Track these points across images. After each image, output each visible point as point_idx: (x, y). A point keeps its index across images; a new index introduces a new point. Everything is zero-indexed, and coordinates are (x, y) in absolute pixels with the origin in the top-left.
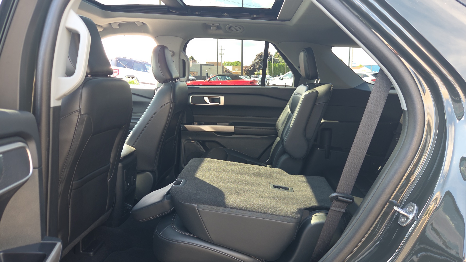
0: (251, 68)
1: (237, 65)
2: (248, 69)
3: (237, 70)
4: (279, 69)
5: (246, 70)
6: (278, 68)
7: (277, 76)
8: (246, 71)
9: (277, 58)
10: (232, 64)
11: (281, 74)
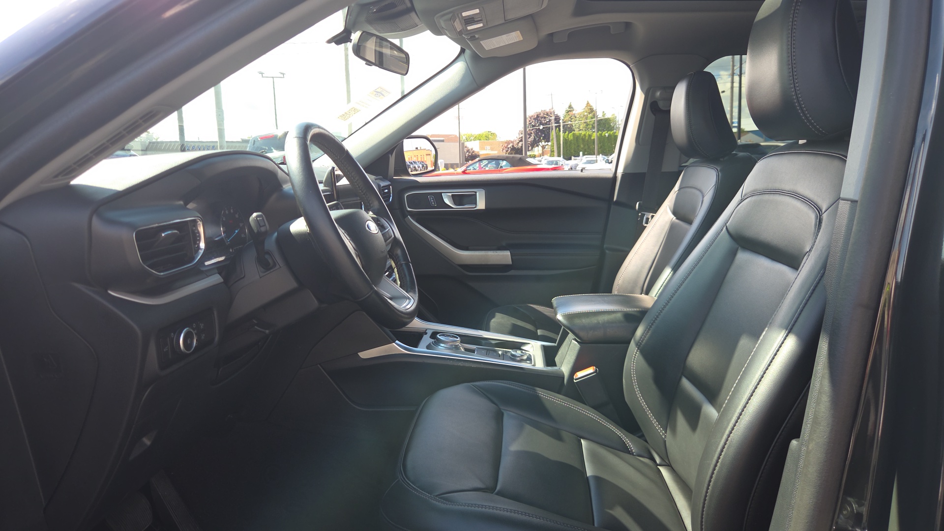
0: (518, 143)
1: (486, 140)
2: (513, 146)
3: (489, 148)
4: (575, 145)
5: (508, 148)
6: (573, 142)
7: (573, 158)
8: (508, 150)
9: (569, 123)
10: (478, 138)
11: (581, 153)
